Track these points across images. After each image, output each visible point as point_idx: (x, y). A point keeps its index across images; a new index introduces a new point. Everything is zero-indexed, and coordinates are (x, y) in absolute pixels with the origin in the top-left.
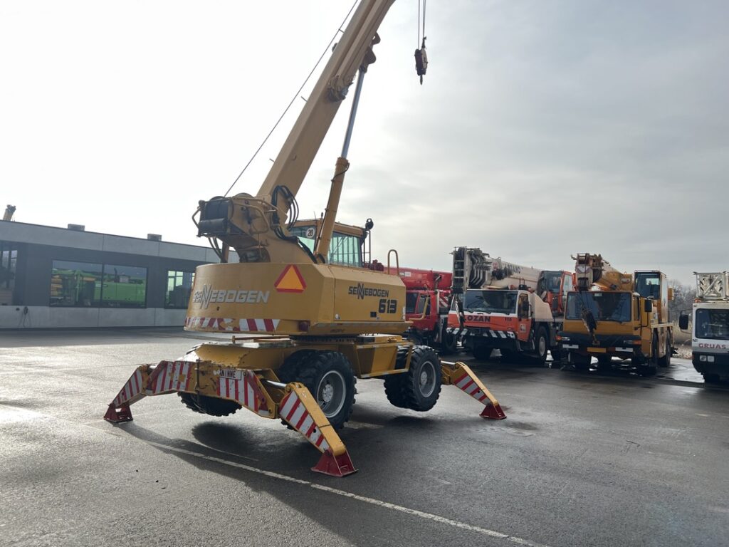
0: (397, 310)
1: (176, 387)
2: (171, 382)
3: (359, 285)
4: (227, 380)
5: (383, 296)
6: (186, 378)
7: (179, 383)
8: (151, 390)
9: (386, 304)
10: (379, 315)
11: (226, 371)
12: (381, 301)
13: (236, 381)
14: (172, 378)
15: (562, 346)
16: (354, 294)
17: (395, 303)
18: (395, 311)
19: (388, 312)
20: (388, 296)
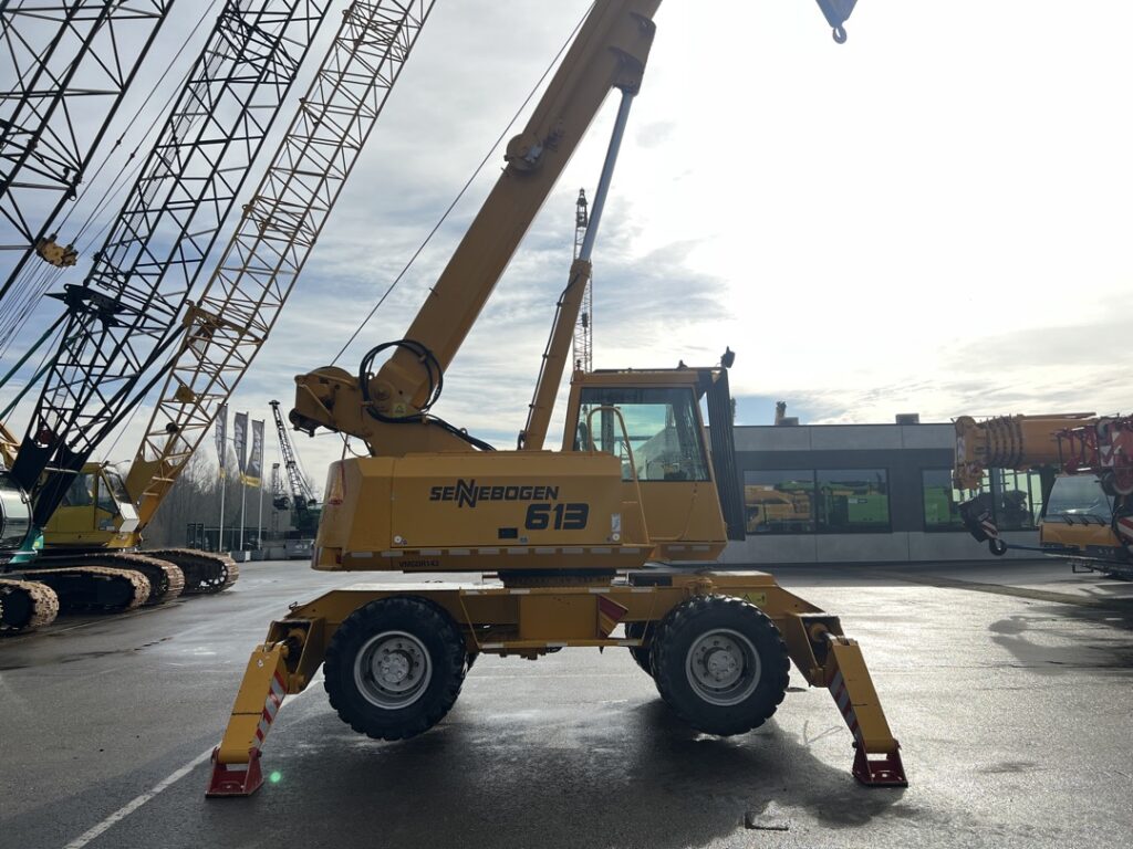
0: (589, 522)
3: (462, 482)
5: (535, 498)
9: (552, 515)
10: (523, 533)
12: (532, 508)
16: (448, 499)
17: (584, 508)
18: (582, 525)
19: (557, 526)
20: (555, 497)
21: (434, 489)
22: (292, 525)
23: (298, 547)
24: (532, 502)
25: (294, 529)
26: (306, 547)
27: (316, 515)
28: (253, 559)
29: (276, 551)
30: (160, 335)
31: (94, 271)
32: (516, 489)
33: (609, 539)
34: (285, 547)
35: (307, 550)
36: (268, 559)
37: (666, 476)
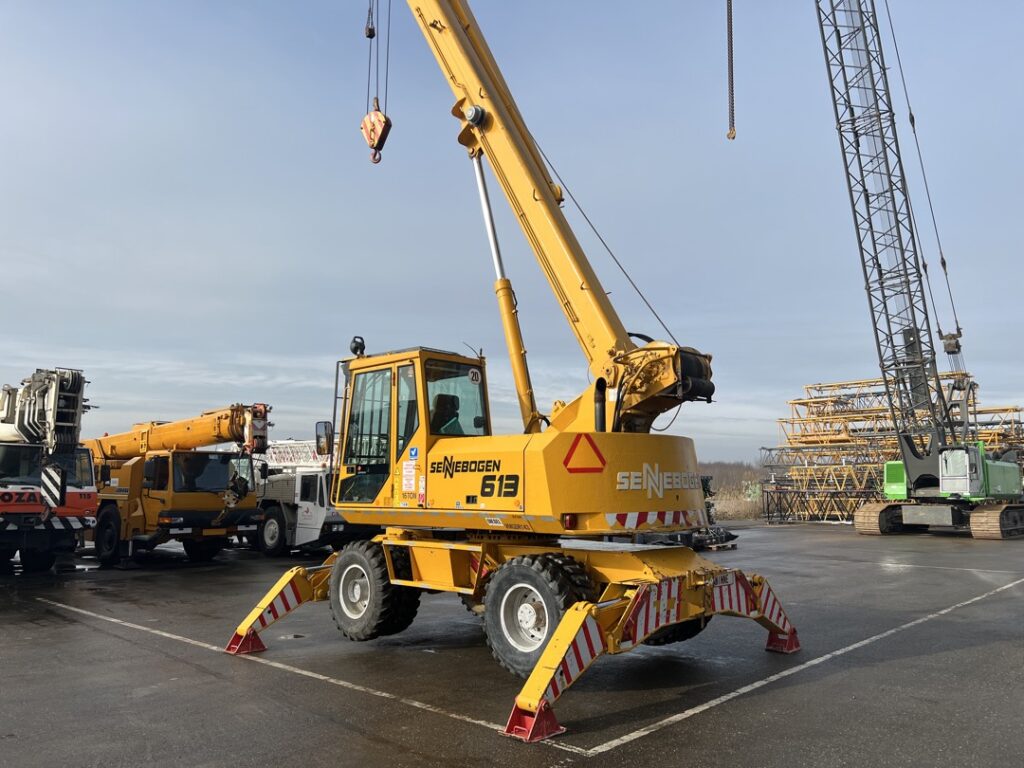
1: (665, 619)
2: (658, 615)
4: (721, 587)
6: (677, 602)
7: (668, 612)
8: (630, 639)
11: (719, 577)
13: (729, 586)
14: (658, 609)
15: (168, 531)
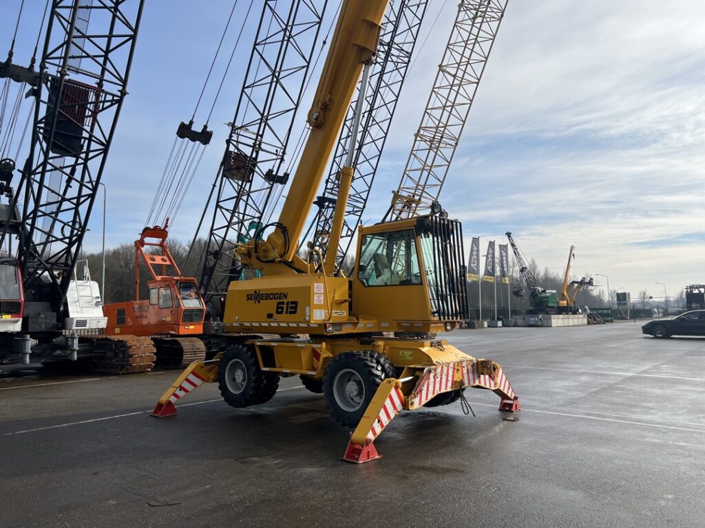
0: (298, 310)
3: (255, 292)
5: (280, 299)
9: (285, 306)
10: (275, 316)
12: (279, 303)
16: (252, 300)
17: (296, 303)
18: (294, 312)
19: (287, 313)
20: (286, 298)
21: (248, 295)
22: (531, 306)
23: (532, 319)
24: (279, 300)
25: (532, 308)
26: (536, 319)
27: (545, 299)
28: (504, 325)
29: (520, 322)
30: (359, 213)
31: (326, 188)
32: (273, 294)
33: (305, 319)
34: (524, 319)
35: (538, 321)
36: (515, 325)
37: (400, 283)
